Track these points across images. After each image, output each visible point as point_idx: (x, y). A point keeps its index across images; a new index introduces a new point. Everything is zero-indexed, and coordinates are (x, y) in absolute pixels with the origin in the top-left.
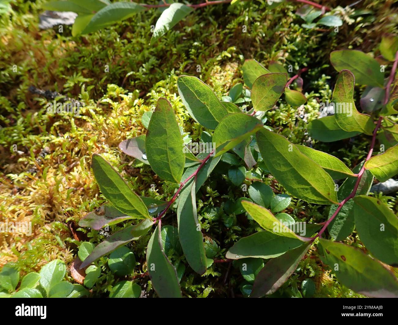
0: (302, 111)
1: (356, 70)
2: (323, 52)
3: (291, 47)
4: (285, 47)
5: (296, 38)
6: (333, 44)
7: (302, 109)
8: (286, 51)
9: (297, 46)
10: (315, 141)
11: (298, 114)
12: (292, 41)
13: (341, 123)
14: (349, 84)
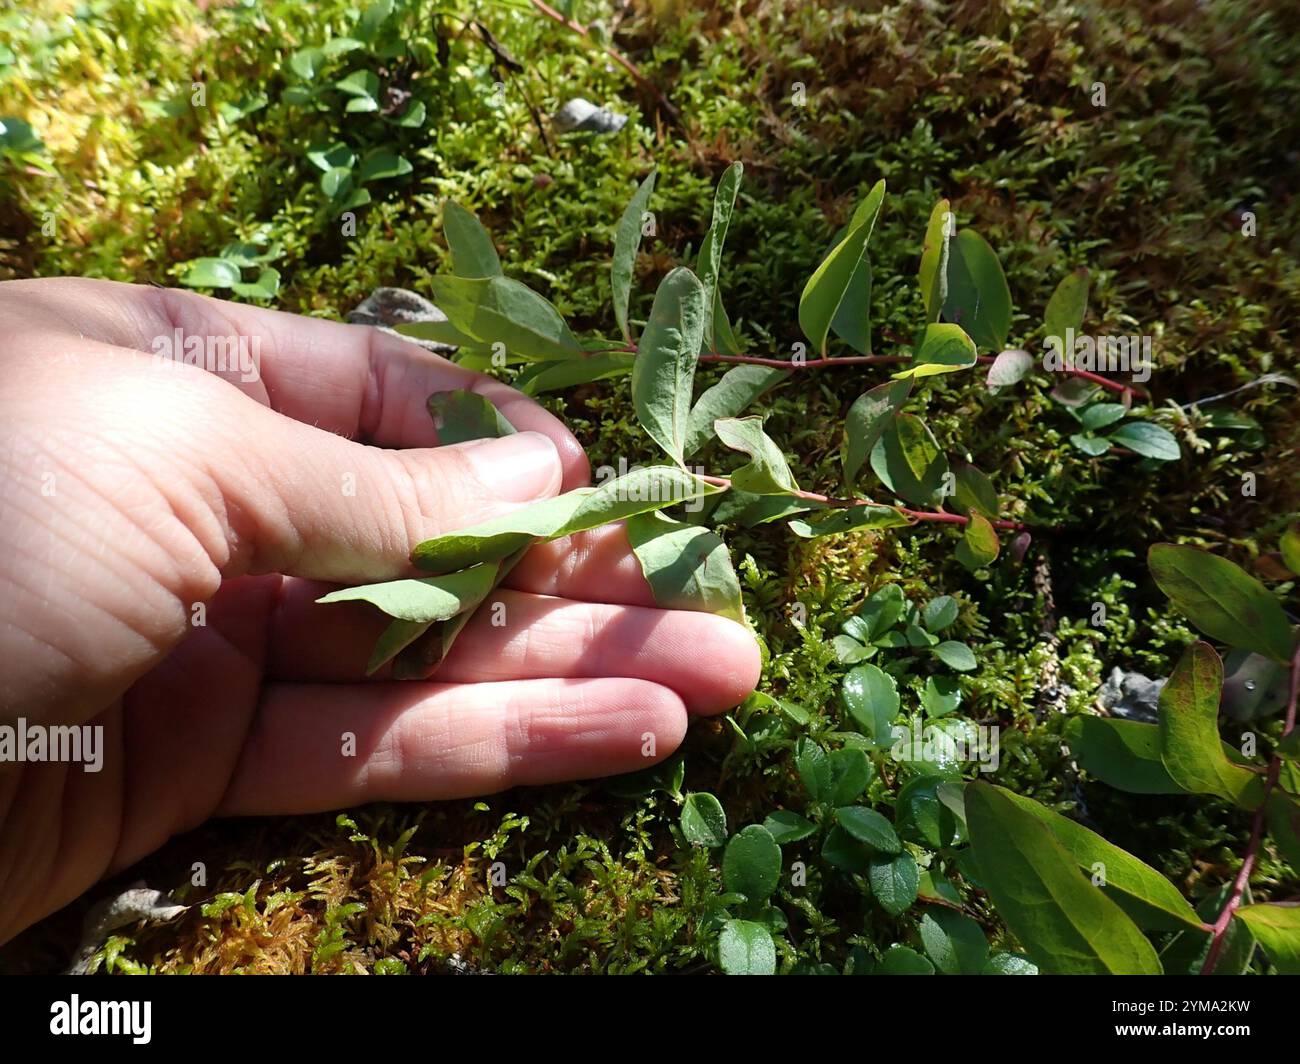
0: (1052, 673)
1: (1215, 604)
2: (1117, 505)
3: (1035, 489)
4: (1017, 486)
5: (1049, 466)
6: (1148, 495)
7: (1052, 669)
8: (1021, 495)
9: (1049, 490)
10: (1088, 775)
11: (1042, 681)
12: (1037, 471)
13: (1174, 767)
14: (1208, 679)
